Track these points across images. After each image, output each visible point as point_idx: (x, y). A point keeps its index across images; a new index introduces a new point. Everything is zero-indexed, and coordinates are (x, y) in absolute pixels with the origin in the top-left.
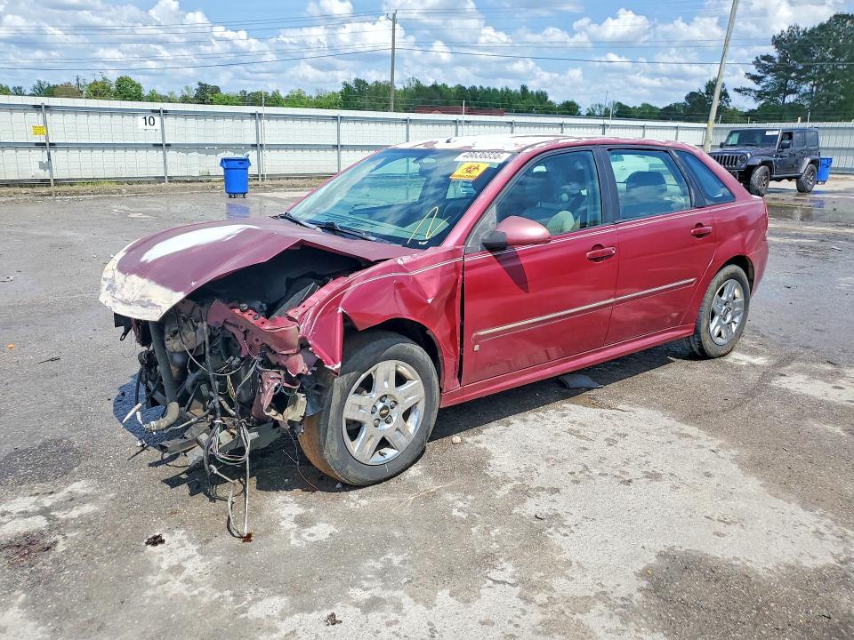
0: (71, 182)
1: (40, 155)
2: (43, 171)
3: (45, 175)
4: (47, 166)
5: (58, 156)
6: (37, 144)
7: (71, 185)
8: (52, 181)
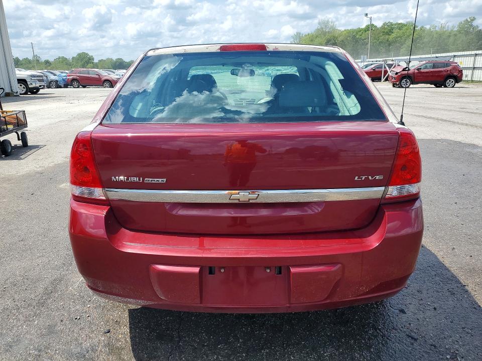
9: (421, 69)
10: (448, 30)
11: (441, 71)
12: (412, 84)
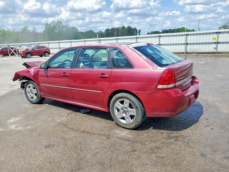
0: (221, 53)
1: (215, 46)
2: (215, 50)
3: (215, 51)
4: (216, 48)
5: (220, 46)
6: (215, 43)
7: (222, 53)
8: (216, 52)
9: (34, 49)
10: (17, 31)
11: (42, 50)
12: (32, 56)
